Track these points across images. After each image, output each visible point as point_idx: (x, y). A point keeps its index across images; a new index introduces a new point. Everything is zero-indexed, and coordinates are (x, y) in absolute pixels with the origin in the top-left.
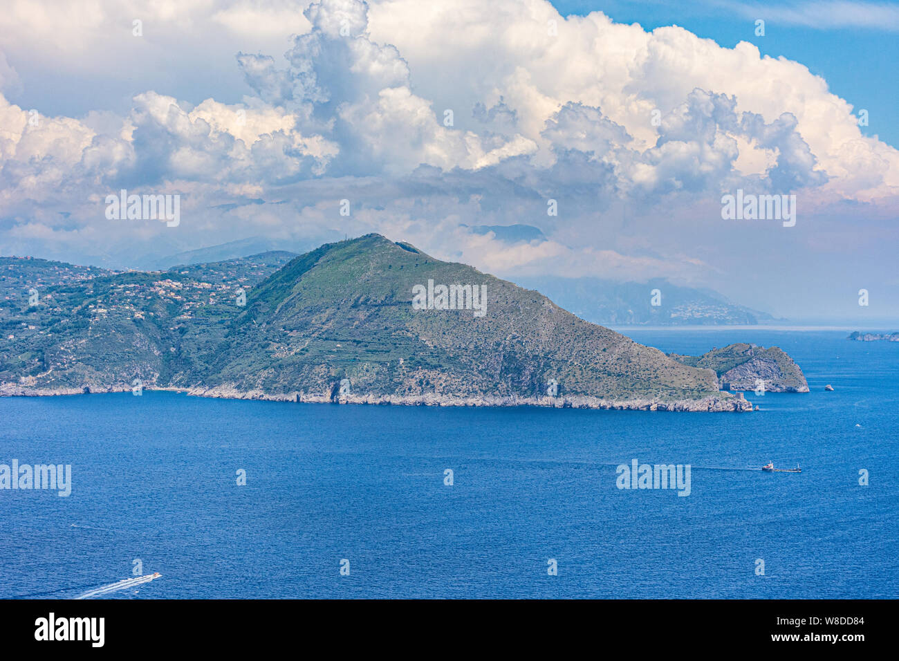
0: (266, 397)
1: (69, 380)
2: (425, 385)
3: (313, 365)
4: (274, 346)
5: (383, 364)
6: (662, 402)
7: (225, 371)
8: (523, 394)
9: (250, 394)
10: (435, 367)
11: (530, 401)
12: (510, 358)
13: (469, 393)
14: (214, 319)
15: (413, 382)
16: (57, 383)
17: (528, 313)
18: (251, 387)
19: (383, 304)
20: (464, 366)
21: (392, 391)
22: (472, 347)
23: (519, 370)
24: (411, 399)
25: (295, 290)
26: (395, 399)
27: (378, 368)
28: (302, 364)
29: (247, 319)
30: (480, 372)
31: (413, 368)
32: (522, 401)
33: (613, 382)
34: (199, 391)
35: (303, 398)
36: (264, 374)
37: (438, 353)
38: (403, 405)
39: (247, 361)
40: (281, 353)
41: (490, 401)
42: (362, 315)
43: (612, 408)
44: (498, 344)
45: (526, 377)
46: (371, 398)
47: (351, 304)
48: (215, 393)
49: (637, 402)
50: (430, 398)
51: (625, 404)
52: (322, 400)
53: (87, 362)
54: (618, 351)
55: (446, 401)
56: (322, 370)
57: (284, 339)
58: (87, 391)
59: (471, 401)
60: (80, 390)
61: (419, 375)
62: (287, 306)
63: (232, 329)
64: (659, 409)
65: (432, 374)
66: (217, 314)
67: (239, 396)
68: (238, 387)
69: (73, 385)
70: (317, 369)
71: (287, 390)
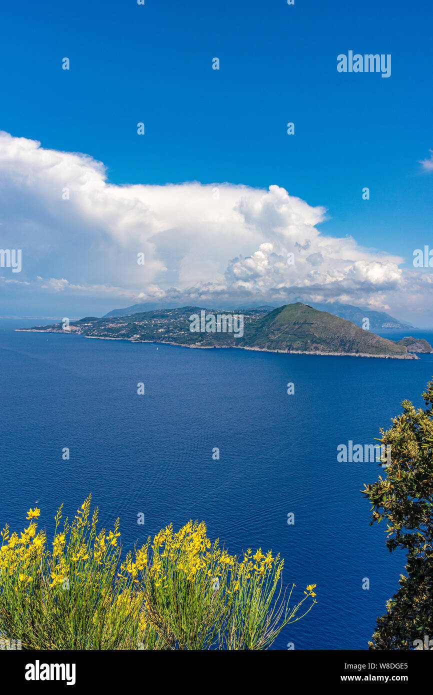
0: (268, 351)
1: (210, 344)
2: (316, 349)
3: (282, 342)
4: (270, 335)
5: (303, 342)
6: (390, 356)
7: (256, 342)
8: (346, 352)
9: (263, 350)
10: (319, 343)
11: (348, 354)
12: (342, 341)
13: (330, 351)
14: (251, 327)
15: (312, 348)
16: (205, 345)
17: (348, 327)
18: (264, 347)
19: (303, 324)
20: (328, 343)
21: (306, 350)
22: (330, 337)
23: (345, 345)
24: (312, 353)
25: (276, 319)
26: (307, 353)
27: (302, 343)
28: (279, 341)
29: (262, 327)
30: (333, 345)
31: (313, 343)
32: (345, 354)
33: (374, 349)
34: (248, 348)
35: (279, 351)
36: (267, 344)
37: (320, 339)
38: (310, 355)
39: (263, 340)
40: (272, 337)
41: (336, 354)
42: (297, 327)
43: (374, 357)
44: (338, 337)
45: (347, 348)
46: (300, 352)
47: (293, 323)
48: (253, 349)
49: (382, 356)
50: (318, 353)
51: (378, 356)
52: (285, 352)
53: (215, 338)
54: (376, 340)
55: (322, 354)
56: (285, 343)
57: (273, 333)
58: (215, 347)
59: (330, 354)
60: (213, 347)
61: (314, 345)
62: (273, 324)
63: (257, 330)
64: (389, 358)
65: (318, 345)
66: (252, 325)
67: (260, 350)
68: (260, 347)
69: (211, 346)
70: (283, 343)
71: (274, 349)
